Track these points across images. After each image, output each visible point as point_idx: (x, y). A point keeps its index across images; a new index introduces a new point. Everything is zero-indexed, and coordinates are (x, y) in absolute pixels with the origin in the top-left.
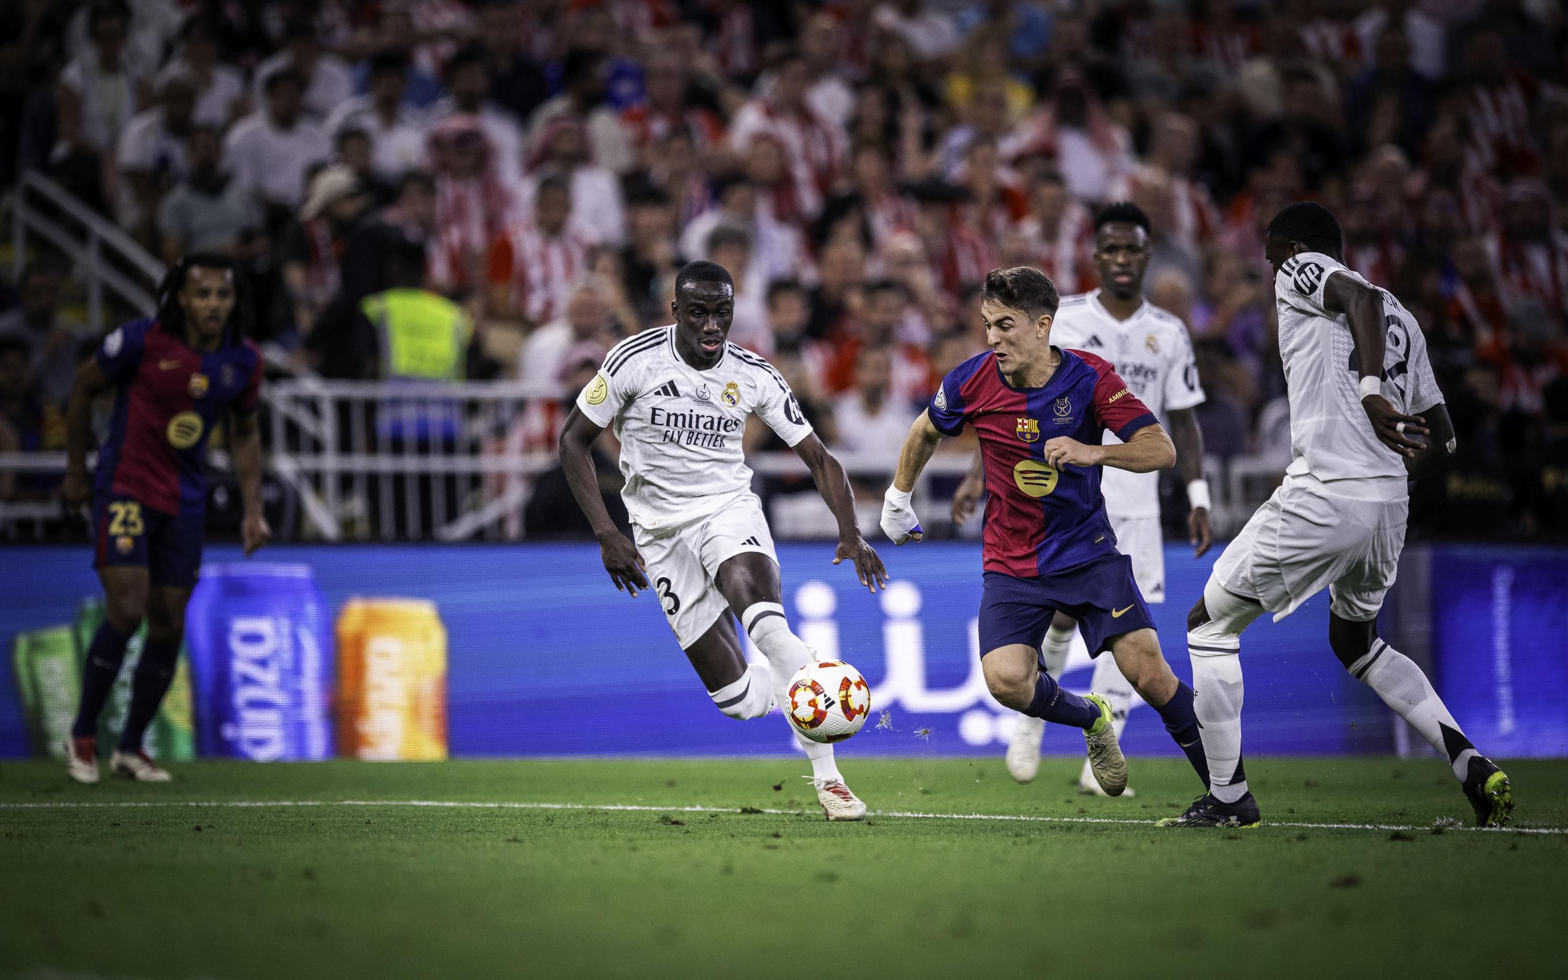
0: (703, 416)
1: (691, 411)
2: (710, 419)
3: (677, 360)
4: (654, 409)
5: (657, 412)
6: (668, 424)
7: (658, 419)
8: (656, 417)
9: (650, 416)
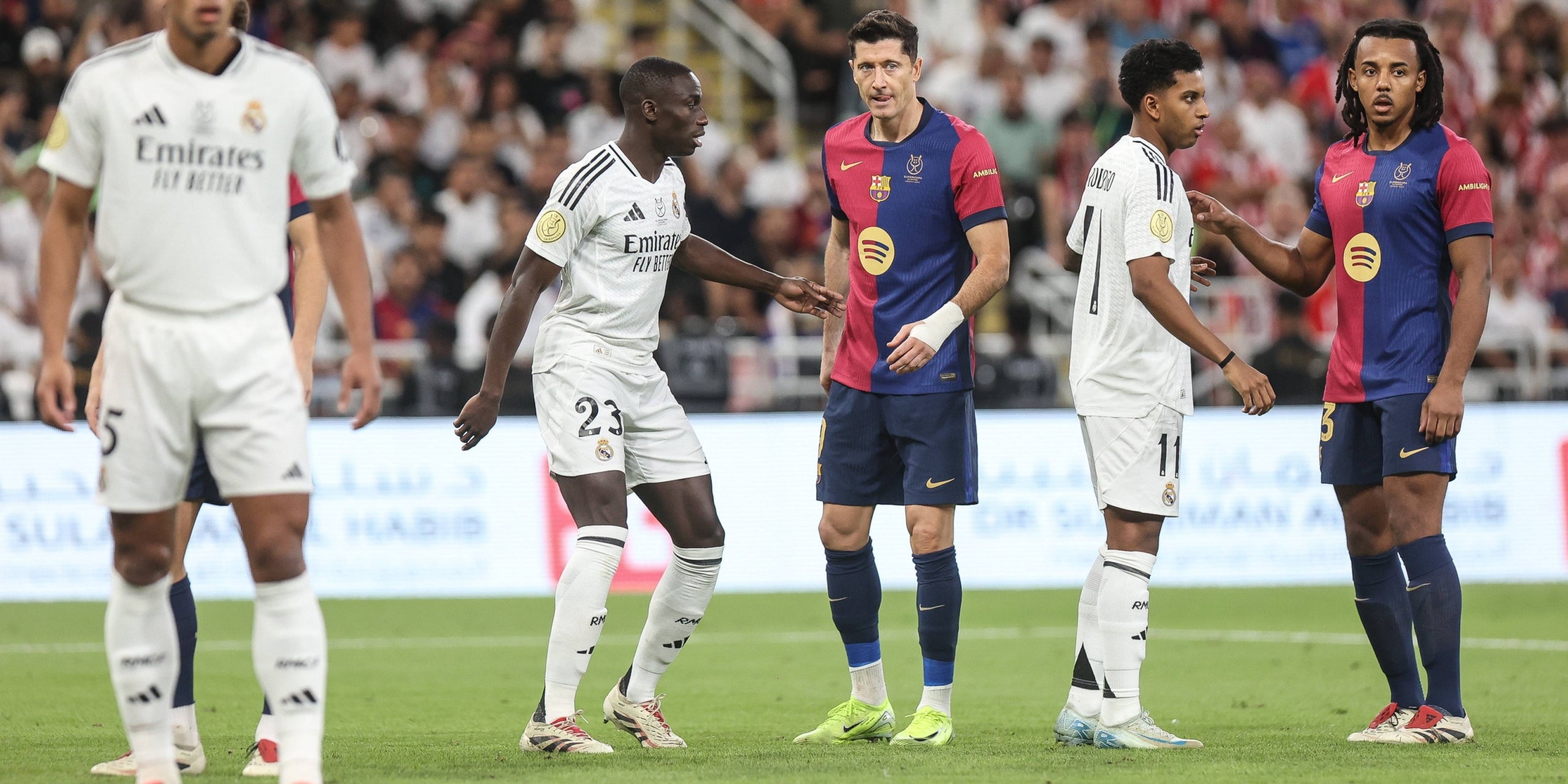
0: (663, 236)
1: (656, 232)
2: (668, 238)
3: (635, 175)
4: (627, 237)
5: (631, 239)
6: (641, 251)
7: (632, 247)
8: (630, 244)
9: (623, 246)
